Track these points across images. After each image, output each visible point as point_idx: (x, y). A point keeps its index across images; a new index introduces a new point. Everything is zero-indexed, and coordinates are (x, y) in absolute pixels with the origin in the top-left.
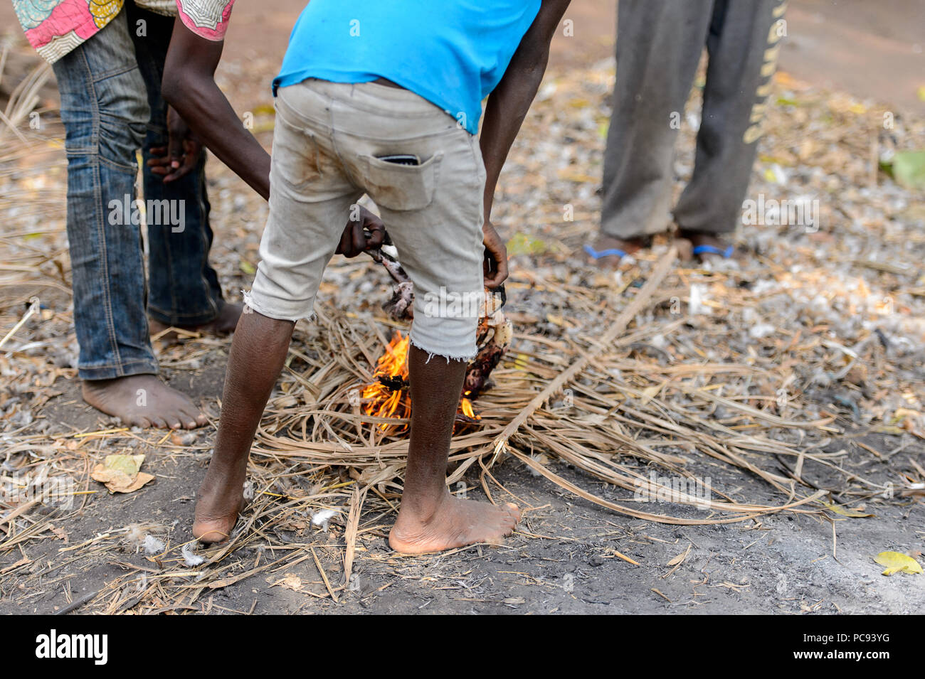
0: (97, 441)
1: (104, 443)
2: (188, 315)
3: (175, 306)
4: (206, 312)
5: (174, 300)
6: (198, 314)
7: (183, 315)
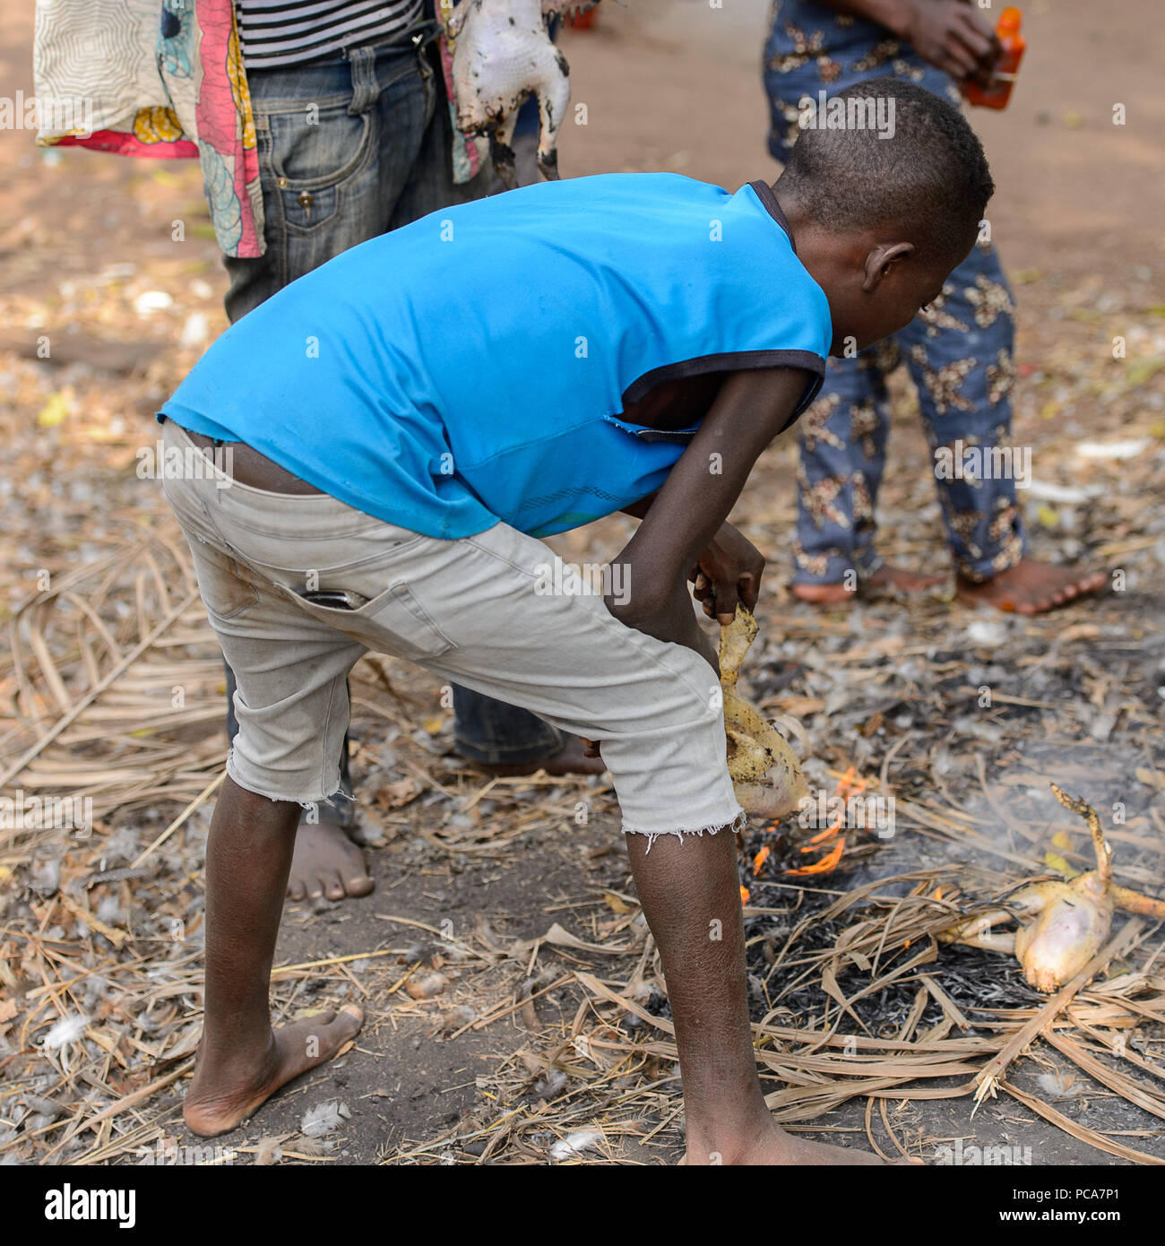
0: (293, 983)
1: (302, 987)
2: (514, 748)
3: (491, 735)
4: (541, 742)
5: (488, 725)
6: (530, 746)
7: (506, 749)
